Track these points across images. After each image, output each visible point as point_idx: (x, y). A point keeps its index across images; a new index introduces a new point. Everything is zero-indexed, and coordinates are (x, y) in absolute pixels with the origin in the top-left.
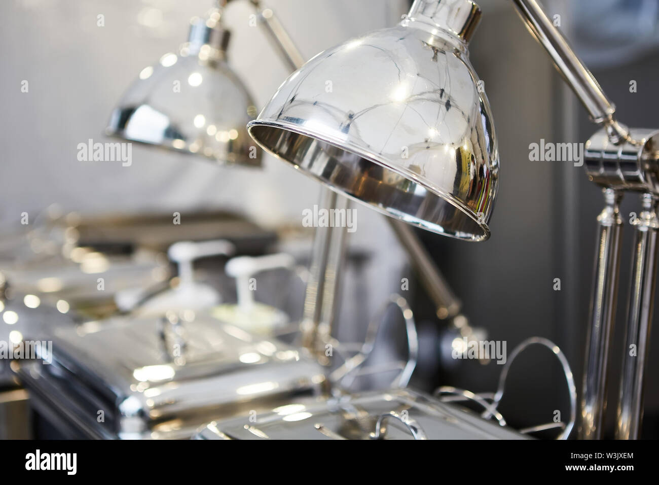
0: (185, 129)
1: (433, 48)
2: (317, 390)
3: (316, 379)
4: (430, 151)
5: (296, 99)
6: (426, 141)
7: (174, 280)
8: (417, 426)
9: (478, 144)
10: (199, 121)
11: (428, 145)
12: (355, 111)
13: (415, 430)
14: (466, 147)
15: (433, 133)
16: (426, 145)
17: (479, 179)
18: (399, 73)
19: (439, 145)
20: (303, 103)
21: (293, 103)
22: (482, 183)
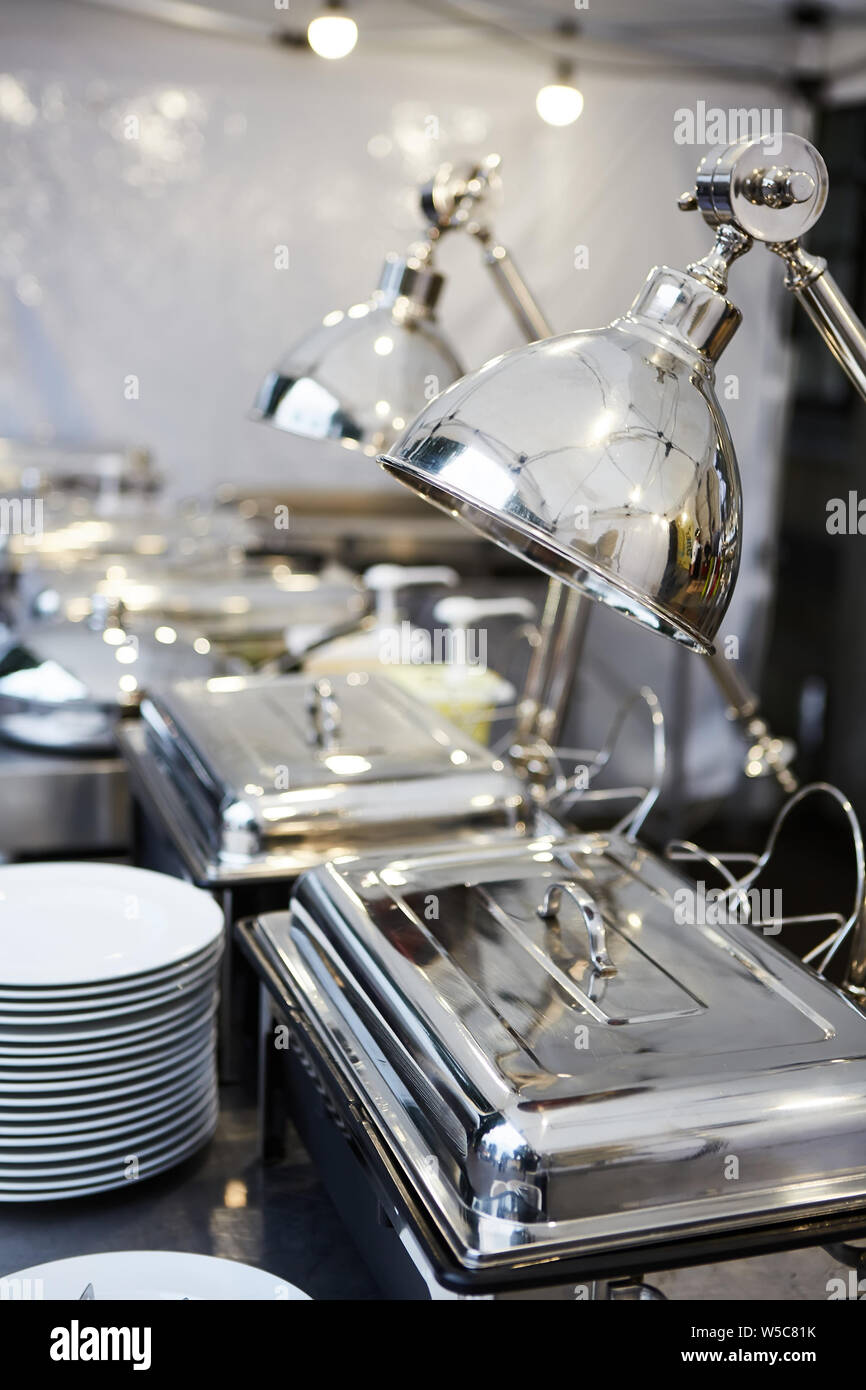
0: (362, 419)
1: (658, 369)
2: (512, 815)
3: (513, 802)
4: (631, 520)
5: (456, 417)
6: (627, 507)
7: (370, 619)
8: (593, 909)
9: (707, 504)
10: (383, 409)
11: (628, 512)
12: (529, 453)
13: (590, 914)
14: (685, 518)
15: (636, 497)
16: (626, 511)
17: (704, 559)
18: (604, 397)
19: (646, 513)
20: (463, 425)
21: (452, 420)
22: (708, 565)
